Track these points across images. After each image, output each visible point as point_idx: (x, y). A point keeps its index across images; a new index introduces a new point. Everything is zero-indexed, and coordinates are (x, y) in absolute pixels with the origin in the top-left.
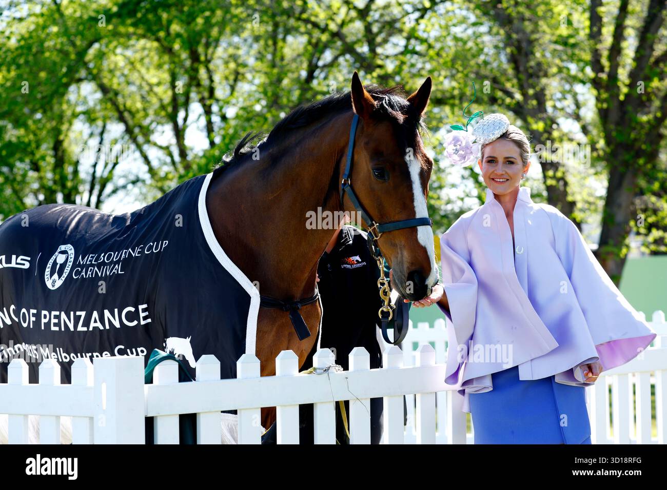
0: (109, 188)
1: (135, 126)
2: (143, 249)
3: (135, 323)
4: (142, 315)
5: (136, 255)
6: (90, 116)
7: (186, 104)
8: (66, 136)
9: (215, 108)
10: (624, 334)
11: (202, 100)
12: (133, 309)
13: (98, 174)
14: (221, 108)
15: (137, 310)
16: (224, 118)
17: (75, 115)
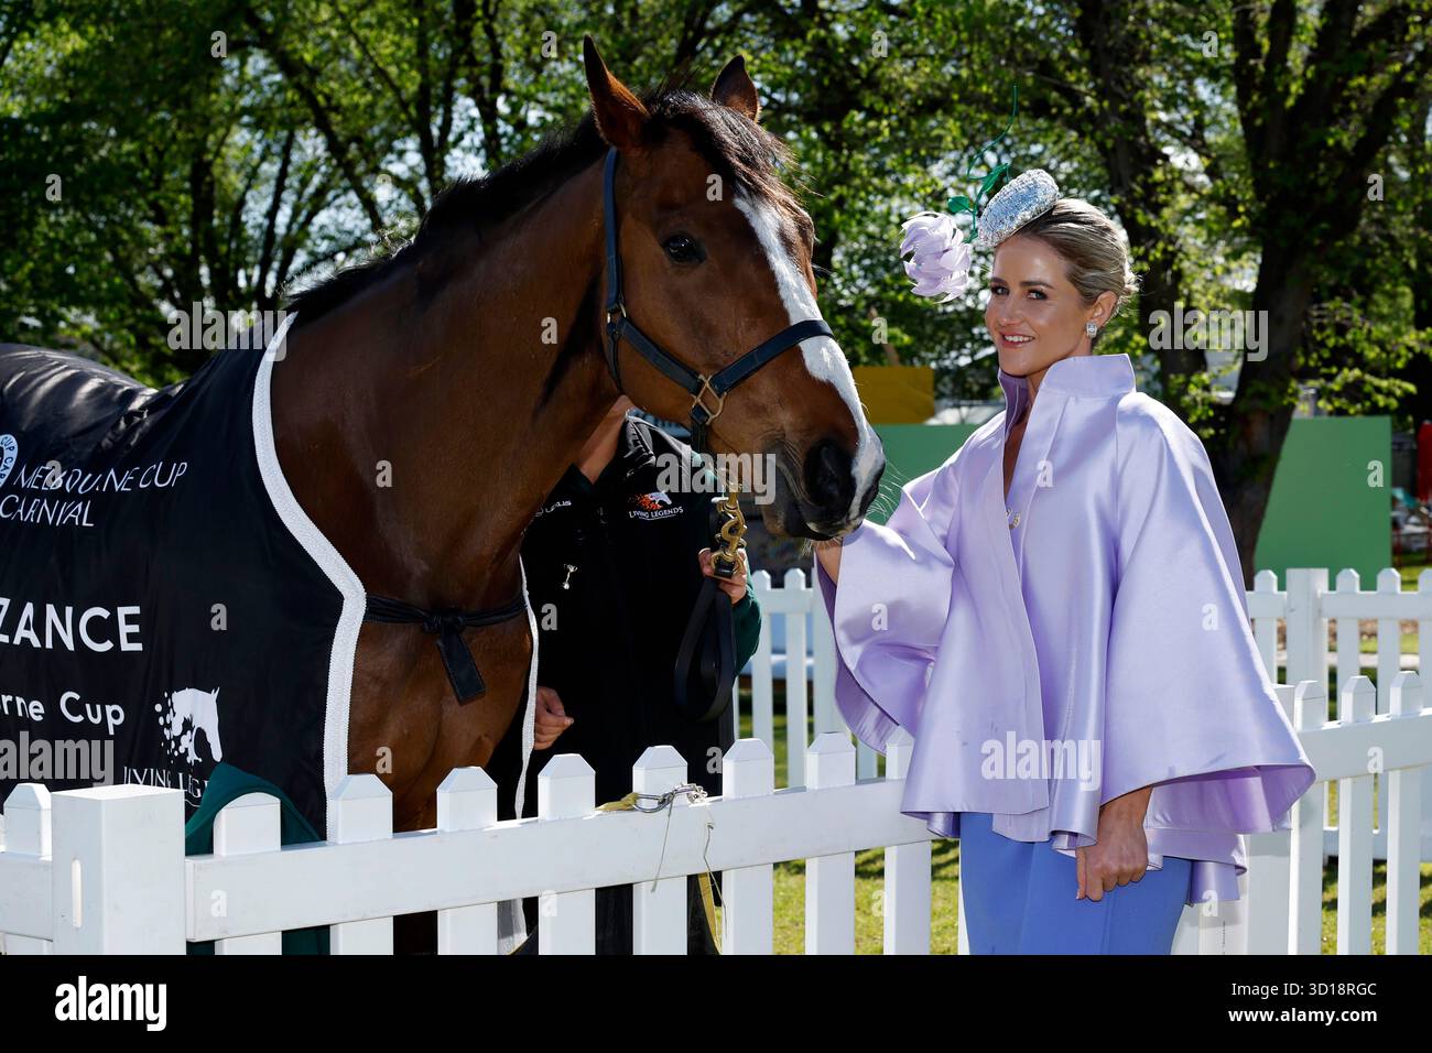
0: (300, 258)
1: (349, 141)
2: (137, 475)
3: (107, 646)
4: (125, 629)
5: (123, 489)
6: (261, 119)
7: (447, 102)
8: (218, 154)
9: (502, 106)
10: (1216, 760)
11: (475, 93)
12: (105, 614)
13: (280, 230)
14: (515, 108)
15: (114, 616)
16: (521, 125)
17: (234, 117)
